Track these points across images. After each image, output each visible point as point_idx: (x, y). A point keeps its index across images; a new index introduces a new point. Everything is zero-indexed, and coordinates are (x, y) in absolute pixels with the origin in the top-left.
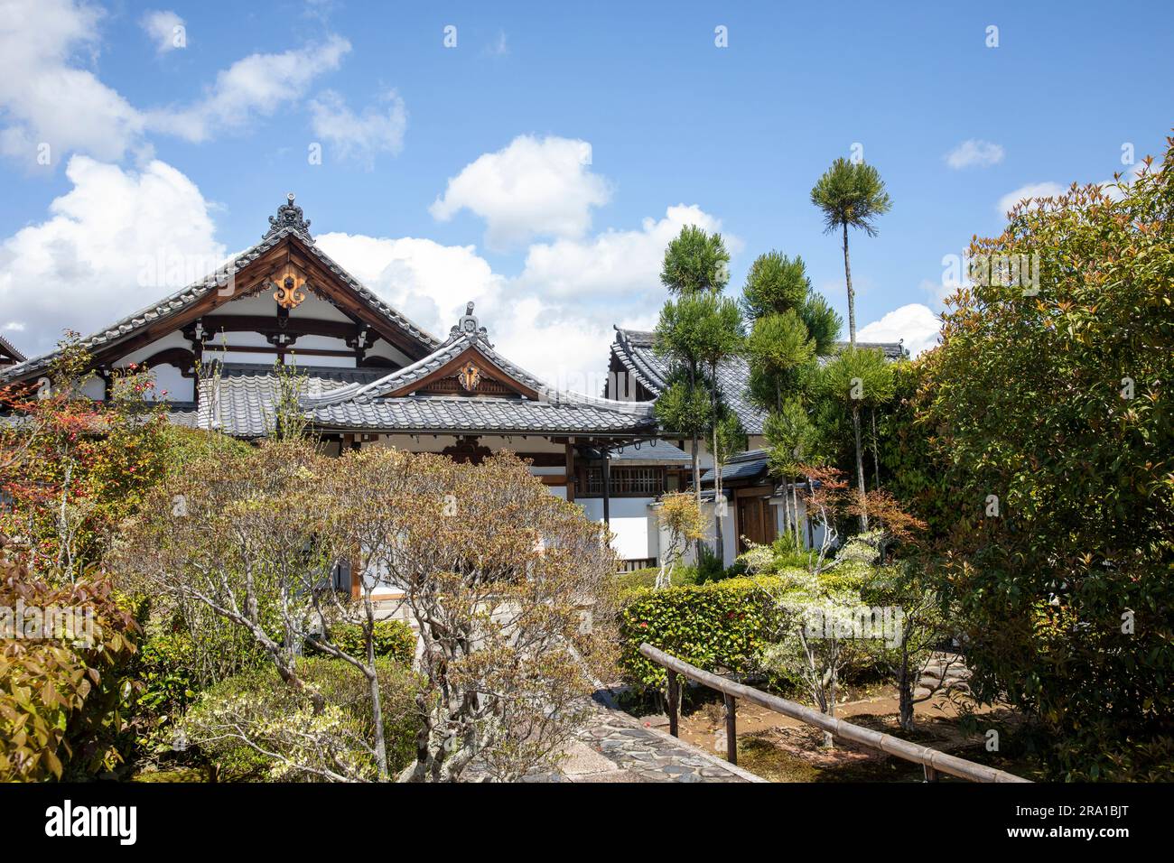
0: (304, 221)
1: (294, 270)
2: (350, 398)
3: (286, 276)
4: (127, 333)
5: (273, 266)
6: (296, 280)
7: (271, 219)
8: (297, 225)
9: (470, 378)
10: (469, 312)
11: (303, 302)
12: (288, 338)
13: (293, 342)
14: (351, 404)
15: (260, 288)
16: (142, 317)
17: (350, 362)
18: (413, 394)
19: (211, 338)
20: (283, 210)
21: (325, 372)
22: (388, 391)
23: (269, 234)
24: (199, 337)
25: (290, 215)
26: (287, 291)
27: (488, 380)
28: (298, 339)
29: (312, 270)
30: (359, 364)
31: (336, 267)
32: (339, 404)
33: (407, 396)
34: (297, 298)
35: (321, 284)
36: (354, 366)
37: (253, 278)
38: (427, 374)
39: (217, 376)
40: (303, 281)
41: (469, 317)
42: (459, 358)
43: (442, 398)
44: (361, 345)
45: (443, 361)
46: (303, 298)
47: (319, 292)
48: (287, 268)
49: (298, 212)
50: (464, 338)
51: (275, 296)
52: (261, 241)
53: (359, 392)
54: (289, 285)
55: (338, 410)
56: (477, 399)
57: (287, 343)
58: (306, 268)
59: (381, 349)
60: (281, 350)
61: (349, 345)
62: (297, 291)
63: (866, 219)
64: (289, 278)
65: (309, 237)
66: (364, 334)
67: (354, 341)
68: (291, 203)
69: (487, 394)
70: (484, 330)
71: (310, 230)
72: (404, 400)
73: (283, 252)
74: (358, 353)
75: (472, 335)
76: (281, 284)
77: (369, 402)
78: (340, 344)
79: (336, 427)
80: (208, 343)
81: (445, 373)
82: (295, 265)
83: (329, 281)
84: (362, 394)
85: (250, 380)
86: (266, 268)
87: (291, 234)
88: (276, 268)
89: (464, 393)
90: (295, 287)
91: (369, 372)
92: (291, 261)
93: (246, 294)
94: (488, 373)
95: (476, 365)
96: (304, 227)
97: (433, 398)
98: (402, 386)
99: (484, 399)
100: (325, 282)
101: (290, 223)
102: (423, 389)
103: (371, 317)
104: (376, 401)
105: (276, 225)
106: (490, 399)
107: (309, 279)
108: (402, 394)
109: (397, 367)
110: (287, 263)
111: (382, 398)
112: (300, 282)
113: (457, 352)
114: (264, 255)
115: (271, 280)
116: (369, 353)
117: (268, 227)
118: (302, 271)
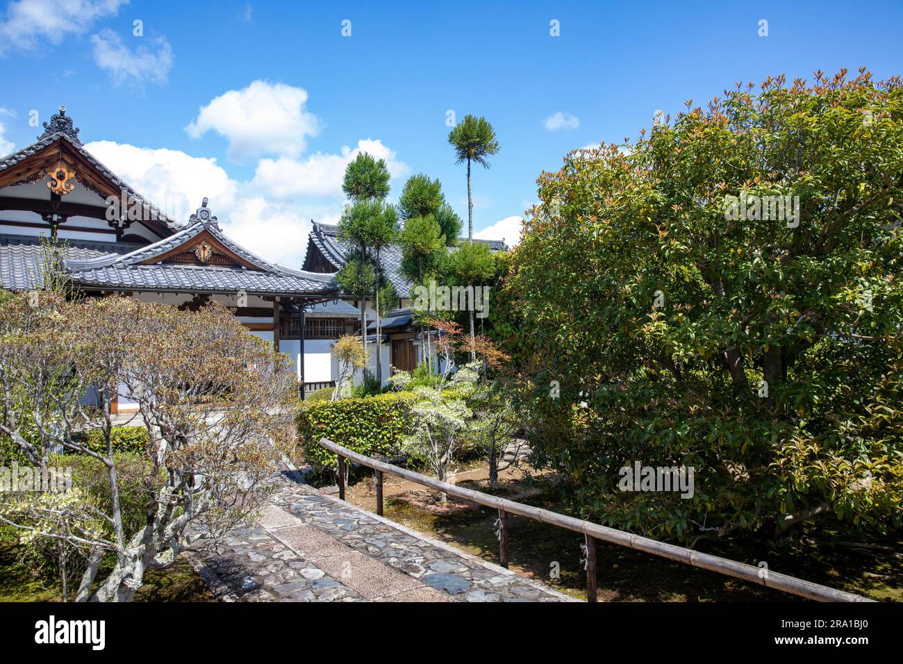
0: (74, 128)
1: (65, 165)
2: (110, 264)
3: (58, 170)
5: (47, 161)
6: (66, 174)
7: (45, 124)
8: (68, 131)
9: (204, 253)
10: (204, 205)
11: (71, 189)
12: (60, 218)
13: (64, 220)
14: (111, 269)
15: (35, 177)
17: (112, 238)
18: (160, 263)
20: (55, 118)
21: (91, 244)
22: (140, 260)
23: (44, 136)
25: (61, 122)
26: (59, 182)
27: (218, 255)
28: (69, 219)
29: (80, 167)
30: (119, 239)
31: (100, 165)
32: (101, 269)
33: (155, 264)
34: (68, 187)
35: (88, 178)
36: (115, 241)
37: (29, 169)
38: (171, 249)
40: (72, 175)
41: (204, 208)
42: (195, 238)
43: (182, 267)
44: (120, 225)
45: (184, 239)
46: (72, 187)
47: (86, 183)
48: (59, 163)
49: (69, 121)
50: (200, 223)
51: (49, 185)
52: (36, 141)
53: (118, 260)
54: (61, 177)
55: (100, 273)
56: (209, 268)
57: (59, 221)
58: (75, 165)
59: (135, 229)
60: (54, 227)
61: (109, 225)
62: (68, 182)
63: (483, 157)
64: (61, 171)
65: (78, 141)
68: (62, 113)
69: (216, 265)
70: (216, 218)
71: (79, 136)
72: (153, 267)
73: (56, 151)
74: (118, 232)
75: (206, 221)
76: (54, 176)
77: (125, 267)
78: (103, 224)
79: (98, 285)
81: (185, 249)
82: (66, 162)
83: (94, 176)
84: (120, 262)
85: (27, 248)
86: (40, 162)
87: (62, 138)
88: (50, 164)
89: (199, 263)
90: (66, 179)
91: (127, 246)
92: (62, 158)
93: (24, 182)
94: (217, 250)
95: (208, 243)
96: (74, 133)
97: (176, 266)
98: (152, 256)
99: (214, 268)
100: (91, 176)
101: (61, 129)
102: (168, 259)
104: (131, 267)
105: (49, 130)
106: (219, 268)
107: (78, 173)
108: (152, 262)
109: (148, 243)
110: (59, 160)
111: (136, 265)
112: (70, 175)
113: (195, 233)
114: (39, 152)
115: (46, 172)
116: (127, 232)
118: (71, 167)
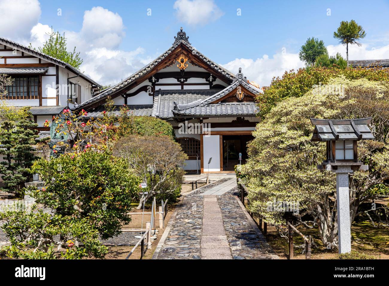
0: (187, 37)
1: (184, 56)
2: (198, 105)
3: (181, 58)
4: (130, 83)
5: (176, 55)
6: (185, 59)
7: (175, 37)
8: (184, 39)
9: (241, 96)
10: (240, 72)
12: (184, 79)
13: (186, 81)
14: (198, 107)
15: (172, 63)
16: (134, 77)
17: (207, 87)
18: (220, 102)
19: (158, 81)
20: (179, 34)
22: (211, 102)
23: (175, 43)
24: (153, 81)
25: (182, 35)
26: (182, 64)
27: (246, 96)
28: (188, 80)
29: (190, 55)
30: (211, 87)
32: (194, 107)
33: (218, 103)
34: (185, 66)
35: (194, 60)
36: (209, 88)
37: (170, 60)
38: (224, 95)
39: (160, 95)
40: (187, 60)
42: (236, 89)
43: (230, 103)
44: (211, 80)
45: (230, 90)
46: (187, 66)
47: (192, 63)
48: (181, 55)
49: (184, 34)
50: (238, 81)
51: (178, 66)
52: (172, 46)
53: (201, 102)
54: (182, 61)
55: (193, 110)
56: (243, 103)
57: (184, 81)
58: (188, 54)
59: (218, 82)
60: (182, 84)
61: (207, 81)
62: (185, 63)
64: (182, 59)
65: (188, 43)
66: (211, 77)
67: (209, 79)
68: (181, 31)
69: (247, 101)
70: (245, 78)
71: (189, 40)
72: (217, 105)
73: (180, 49)
74: (210, 84)
75: (241, 80)
76: (179, 61)
77: (204, 106)
78: (203, 81)
79: (191, 116)
80: (157, 83)
81: (231, 94)
82: (184, 53)
83: (196, 59)
84: (203, 103)
85: (171, 96)
86: (174, 56)
87: (182, 43)
88: (178, 56)
89: (238, 101)
90: (184, 62)
91: (214, 91)
92: (183, 53)
93: (167, 66)
94: (247, 93)
95: (242, 91)
96: (186, 39)
97: (227, 103)
98: (216, 100)
99: (246, 103)
100: (195, 59)
101: (182, 39)
102: (224, 100)
103: (212, 71)
104: (207, 105)
105: (177, 39)
106: (248, 103)
107: (189, 58)
108: (216, 102)
110: (181, 53)
111: (209, 104)
112: (186, 60)
113: (235, 87)
114: (173, 52)
115: (176, 60)
116: (214, 83)
117: (174, 40)
118: (186, 56)
